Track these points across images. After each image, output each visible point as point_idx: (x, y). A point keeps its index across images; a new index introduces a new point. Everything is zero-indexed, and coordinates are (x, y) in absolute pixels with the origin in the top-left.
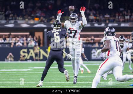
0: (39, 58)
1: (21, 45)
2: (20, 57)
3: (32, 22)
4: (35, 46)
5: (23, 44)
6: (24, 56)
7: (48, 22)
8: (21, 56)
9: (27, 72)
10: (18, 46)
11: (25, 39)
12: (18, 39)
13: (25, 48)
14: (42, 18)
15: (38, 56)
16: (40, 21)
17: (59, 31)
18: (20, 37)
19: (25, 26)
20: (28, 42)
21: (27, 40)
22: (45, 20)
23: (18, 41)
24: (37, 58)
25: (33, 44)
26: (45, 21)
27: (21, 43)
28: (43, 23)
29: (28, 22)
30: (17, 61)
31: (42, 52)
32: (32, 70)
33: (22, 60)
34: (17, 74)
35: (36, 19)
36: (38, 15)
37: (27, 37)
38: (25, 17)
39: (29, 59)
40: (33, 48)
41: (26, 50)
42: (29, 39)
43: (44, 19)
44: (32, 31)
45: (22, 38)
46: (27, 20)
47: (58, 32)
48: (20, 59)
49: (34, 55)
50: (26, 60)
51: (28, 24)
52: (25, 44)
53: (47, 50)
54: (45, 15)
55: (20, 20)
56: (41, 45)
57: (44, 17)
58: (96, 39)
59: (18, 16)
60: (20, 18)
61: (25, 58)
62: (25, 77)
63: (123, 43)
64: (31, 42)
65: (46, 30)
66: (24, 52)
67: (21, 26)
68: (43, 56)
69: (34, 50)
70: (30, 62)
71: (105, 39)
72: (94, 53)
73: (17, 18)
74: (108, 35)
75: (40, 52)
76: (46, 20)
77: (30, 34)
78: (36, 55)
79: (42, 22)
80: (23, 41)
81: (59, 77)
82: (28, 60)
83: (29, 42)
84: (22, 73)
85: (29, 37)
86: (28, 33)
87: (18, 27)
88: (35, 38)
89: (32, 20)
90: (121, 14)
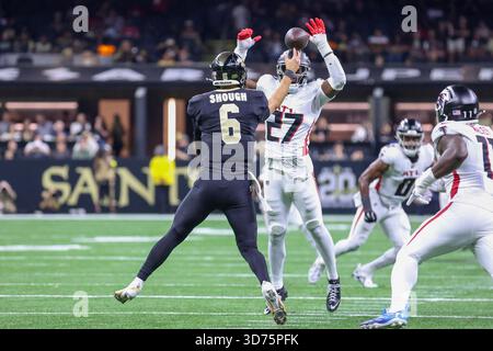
0: (114, 203)
1: (45, 149)
2: (41, 199)
3: (87, 60)
4: (101, 154)
5: (52, 145)
6: (58, 194)
7: (149, 60)
8: (45, 195)
9: (69, 258)
10: (33, 153)
11: (59, 125)
12: (33, 127)
13: (60, 163)
14: (126, 45)
15: (112, 193)
16: (118, 55)
17: (238, 99)
18: (40, 118)
19: (60, 74)
20: (71, 138)
21: (67, 130)
22: (138, 53)
23: (35, 135)
24: (106, 202)
25: (91, 145)
26: (140, 58)
27: (44, 142)
28: (128, 63)
29: (71, 60)
30: (31, 211)
31: (128, 179)
32: (85, 248)
33: (48, 211)
34: (31, 264)
35: (105, 49)
36: (111, 32)
37: (67, 118)
38: (61, 40)
39: (77, 206)
40: (90, 163)
41: (63, 171)
42: (76, 128)
43: (134, 50)
44: (87, 97)
45: (49, 125)
46: (68, 52)
47: (235, 102)
48: (43, 205)
49: (93, 190)
50: (65, 209)
51: (72, 68)
52: (61, 148)
53: (145, 170)
54: (137, 35)
55: (44, 53)
56: (125, 153)
57: (135, 43)
58: (335, 128)
59: (35, 38)
60: (40, 46)
61: (62, 200)
62: (62, 274)
63: (414, 148)
64: (85, 138)
65: (140, 93)
66: (56, 178)
67: (46, 77)
68: (132, 193)
69: (94, 172)
70: (80, 216)
71: (442, 133)
72: (327, 182)
73: (31, 45)
74: (451, 118)
75: (118, 179)
76: (144, 52)
77: (80, 109)
78: (104, 188)
79: (124, 60)
80: (54, 133)
81: (192, 277)
82: (73, 211)
83: (78, 138)
84: (47, 261)
85: (75, 120)
86: (71, 106)
87: (32, 78)
88: (98, 125)
89: (88, 53)
90: (432, 33)
